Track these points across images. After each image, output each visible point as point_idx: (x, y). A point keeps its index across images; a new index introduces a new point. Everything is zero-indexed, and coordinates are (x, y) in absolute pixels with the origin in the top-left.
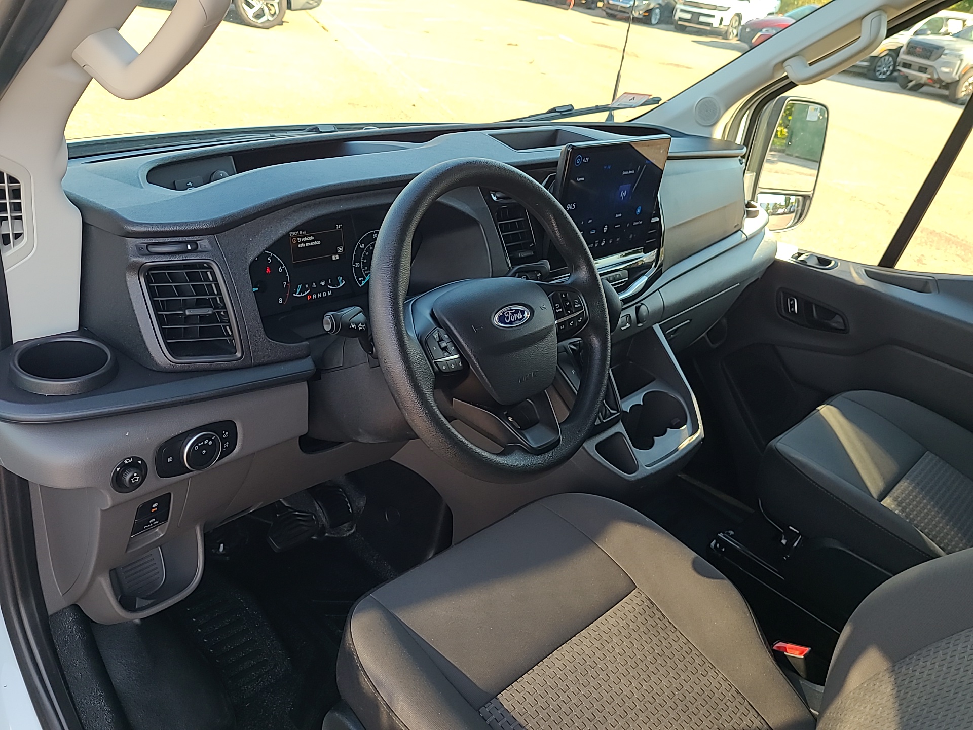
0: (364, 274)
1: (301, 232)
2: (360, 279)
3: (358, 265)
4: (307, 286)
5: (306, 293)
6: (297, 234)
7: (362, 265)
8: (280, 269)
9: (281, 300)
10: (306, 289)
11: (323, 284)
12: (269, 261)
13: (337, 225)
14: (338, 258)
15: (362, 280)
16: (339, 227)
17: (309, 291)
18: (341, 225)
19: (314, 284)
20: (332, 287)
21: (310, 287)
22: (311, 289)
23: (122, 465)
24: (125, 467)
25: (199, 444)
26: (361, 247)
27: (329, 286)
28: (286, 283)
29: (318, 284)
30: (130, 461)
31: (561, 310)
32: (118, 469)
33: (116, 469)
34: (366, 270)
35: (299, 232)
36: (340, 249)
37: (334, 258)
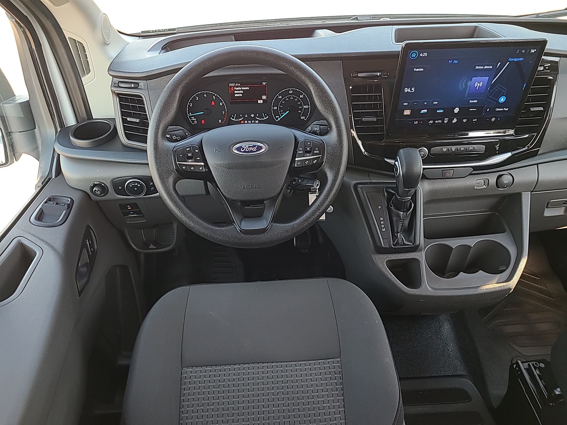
0: (280, 114)
1: (237, 84)
2: (277, 117)
3: (275, 108)
4: (241, 116)
5: (240, 119)
6: (234, 85)
7: (279, 109)
8: (221, 103)
9: (220, 121)
10: (241, 117)
11: (252, 116)
12: (214, 98)
13: (263, 83)
14: (262, 102)
15: (278, 118)
16: (265, 84)
17: (242, 118)
18: (266, 83)
19: (246, 115)
20: (259, 119)
21: (243, 116)
22: (244, 117)
23: (94, 184)
24: (95, 185)
25: (132, 185)
26: (279, 97)
27: (257, 118)
28: (224, 112)
29: (249, 116)
30: (97, 183)
31: (302, 152)
32: (92, 185)
33: (91, 185)
34: (282, 112)
35: (236, 84)
36: (264, 97)
37: (259, 102)
